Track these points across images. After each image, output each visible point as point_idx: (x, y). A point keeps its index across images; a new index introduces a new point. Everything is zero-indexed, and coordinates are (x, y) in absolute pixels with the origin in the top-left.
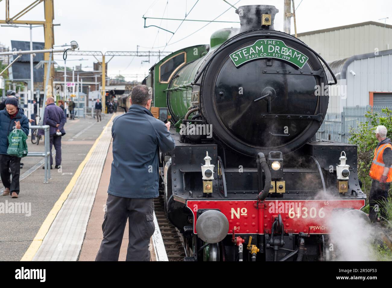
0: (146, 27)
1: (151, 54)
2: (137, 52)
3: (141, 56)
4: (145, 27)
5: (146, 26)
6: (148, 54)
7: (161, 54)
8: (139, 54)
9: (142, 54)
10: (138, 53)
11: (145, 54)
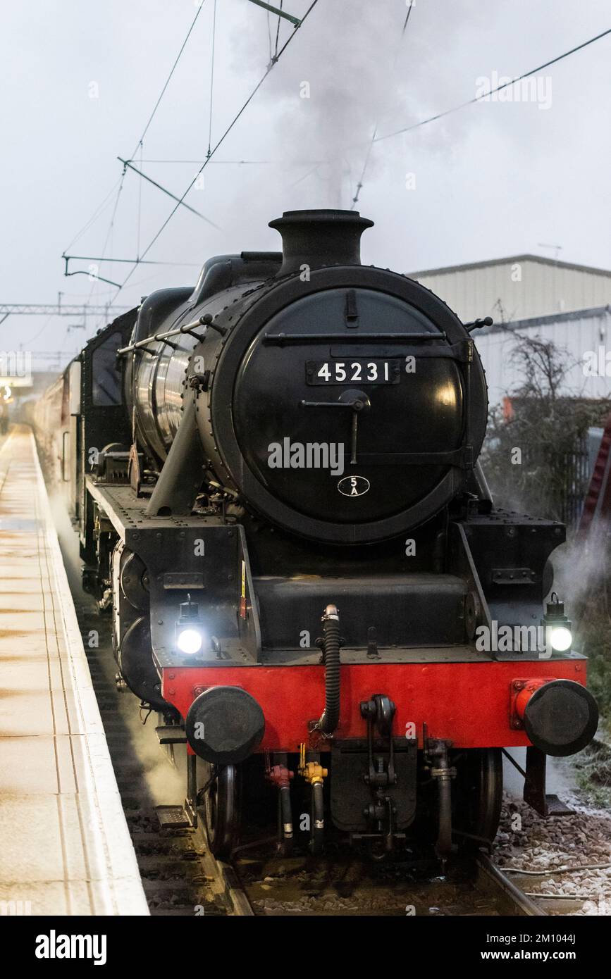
0: (69, 275)
1: (88, 311)
2: (59, 306)
3: (68, 314)
4: (67, 274)
5: (68, 272)
6: (81, 310)
7: (110, 311)
8: (63, 311)
9: (69, 310)
10: (62, 308)
11: (75, 311)
